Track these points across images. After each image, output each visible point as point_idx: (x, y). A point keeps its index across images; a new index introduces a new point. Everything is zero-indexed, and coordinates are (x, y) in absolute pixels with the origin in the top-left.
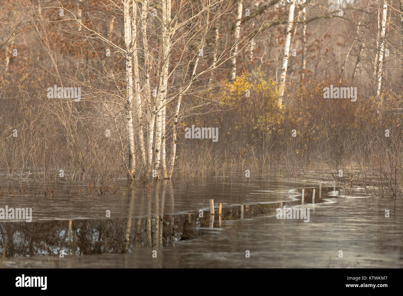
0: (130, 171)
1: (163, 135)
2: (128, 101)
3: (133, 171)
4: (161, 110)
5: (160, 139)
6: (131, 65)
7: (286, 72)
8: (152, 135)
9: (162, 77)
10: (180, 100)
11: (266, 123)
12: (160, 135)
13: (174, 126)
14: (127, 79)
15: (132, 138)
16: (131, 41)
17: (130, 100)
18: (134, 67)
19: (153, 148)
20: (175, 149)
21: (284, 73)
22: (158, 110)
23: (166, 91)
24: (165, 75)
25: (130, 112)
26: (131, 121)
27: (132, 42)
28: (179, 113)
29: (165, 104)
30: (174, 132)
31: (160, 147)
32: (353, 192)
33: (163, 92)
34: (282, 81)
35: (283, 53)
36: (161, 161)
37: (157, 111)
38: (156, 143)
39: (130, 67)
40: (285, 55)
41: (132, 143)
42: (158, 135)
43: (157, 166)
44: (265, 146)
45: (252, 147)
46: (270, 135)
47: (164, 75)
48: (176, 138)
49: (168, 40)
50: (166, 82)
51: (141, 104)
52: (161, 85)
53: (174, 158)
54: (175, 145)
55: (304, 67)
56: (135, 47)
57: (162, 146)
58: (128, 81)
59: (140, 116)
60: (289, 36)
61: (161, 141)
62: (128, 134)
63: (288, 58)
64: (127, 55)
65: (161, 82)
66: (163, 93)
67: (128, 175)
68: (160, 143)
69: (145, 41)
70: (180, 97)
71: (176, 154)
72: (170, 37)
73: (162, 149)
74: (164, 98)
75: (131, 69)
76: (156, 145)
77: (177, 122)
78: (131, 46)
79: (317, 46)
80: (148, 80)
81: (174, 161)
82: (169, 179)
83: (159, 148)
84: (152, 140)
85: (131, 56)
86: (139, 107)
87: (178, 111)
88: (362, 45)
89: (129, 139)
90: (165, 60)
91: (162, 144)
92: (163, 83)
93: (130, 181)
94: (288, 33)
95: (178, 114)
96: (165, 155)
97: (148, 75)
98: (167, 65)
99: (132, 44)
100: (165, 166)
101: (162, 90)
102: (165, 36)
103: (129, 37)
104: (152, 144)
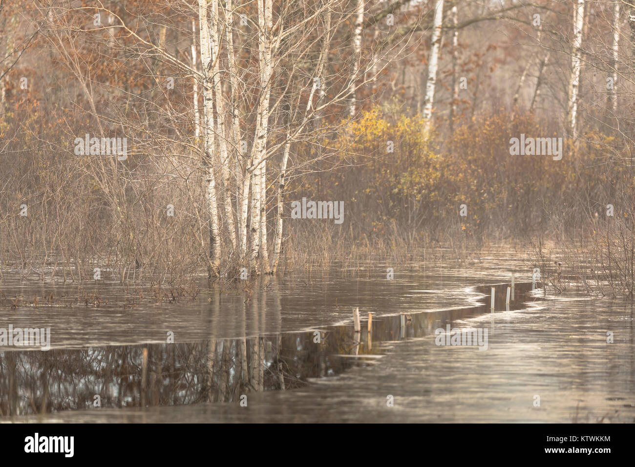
0: (213, 263)
1: (263, 206)
2: (207, 153)
3: (217, 263)
4: (259, 167)
5: (258, 212)
6: (211, 96)
7: (431, 104)
8: (247, 206)
9: (260, 114)
10: (287, 150)
11: (412, 184)
12: (258, 205)
13: (280, 191)
14: (206, 119)
15: (214, 211)
16: (210, 59)
17: (210, 151)
18: (215, 100)
19: (248, 226)
20: (281, 227)
21: (429, 106)
22: (255, 166)
23: (266, 136)
24: (265, 112)
25: (211, 170)
26: (213, 184)
27: (212, 60)
28: (287, 171)
29: (265, 157)
30: (279, 200)
31: (258, 223)
32: (565, 289)
33: (262, 137)
34: (426, 117)
35: (427, 75)
36: (260, 246)
37: (253, 168)
38: (252, 218)
39: (209, 99)
40: (429, 78)
41: (215, 219)
42: (255, 205)
43: (255, 254)
44: (413, 218)
45: (392, 220)
46: (419, 201)
47: (262, 111)
48: (282, 209)
49: (269, 57)
50: (265, 122)
51: (228, 157)
52: (258, 127)
53: (280, 241)
54: (281, 221)
55: (456, 96)
56: (217, 68)
57: (260, 222)
58: (208, 121)
59: (227, 175)
60: (435, 49)
61: (259, 214)
62: (209, 205)
63: (434, 82)
64: (205, 81)
65: (258, 123)
66: (261, 140)
67: (210, 269)
68: (258, 218)
69: (232, 59)
70: (288, 145)
71: (283, 235)
72: (272, 52)
73: (261, 227)
74: (264, 147)
75: (211, 103)
76: (251, 221)
77: (283, 184)
78: (210, 67)
79: (476, 64)
80: (237, 119)
81: (279, 245)
82: (272, 273)
83: (257, 226)
84: (246, 213)
85: (211, 83)
86: (226, 163)
87: (285, 168)
88: (544, 60)
89: (210, 213)
90: (265, 88)
91: (261, 219)
92: (261, 124)
93: (212, 278)
94: (433, 44)
95: (284, 172)
96: (265, 237)
97: (236, 112)
98: (268, 96)
99: (213, 64)
100: (266, 254)
101: (260, 135)
102: (264, 50)
103: (207, 53)
104: (246, 220)
